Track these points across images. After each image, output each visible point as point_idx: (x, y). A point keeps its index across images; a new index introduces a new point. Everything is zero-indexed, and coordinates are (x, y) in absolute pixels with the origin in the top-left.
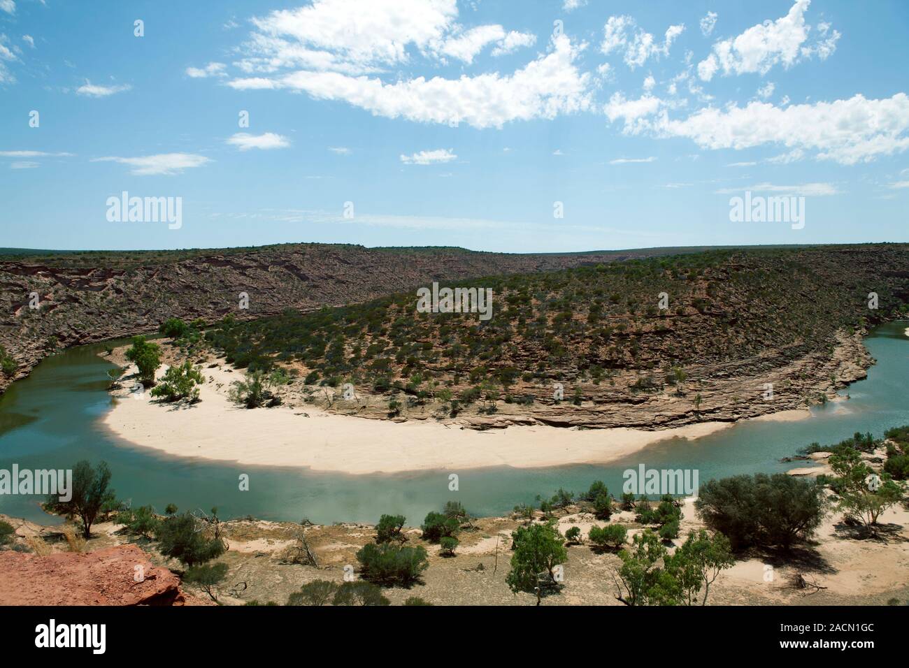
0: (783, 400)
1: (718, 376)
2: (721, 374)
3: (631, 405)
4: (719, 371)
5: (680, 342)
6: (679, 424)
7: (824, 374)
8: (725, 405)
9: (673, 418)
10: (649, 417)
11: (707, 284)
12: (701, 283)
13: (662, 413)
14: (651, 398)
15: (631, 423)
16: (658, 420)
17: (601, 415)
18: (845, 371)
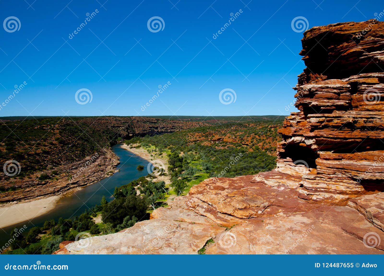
0: (100, 174)
1: (73, 168)
2: (74, 167)
3: (41, 186)
4: (73, 166)
5: (54, 156)
6: (66, 190)
7: (107, 163)
8: (80, 179)
9: (61, 188)
10: (51, 189)
11: (58, 131)
12: (56, 131)
13: (56, 187)
14: (49, 182)
15: (44, 194)
16: (56, 190)
17: (28, 193)
18: (113, 162)
